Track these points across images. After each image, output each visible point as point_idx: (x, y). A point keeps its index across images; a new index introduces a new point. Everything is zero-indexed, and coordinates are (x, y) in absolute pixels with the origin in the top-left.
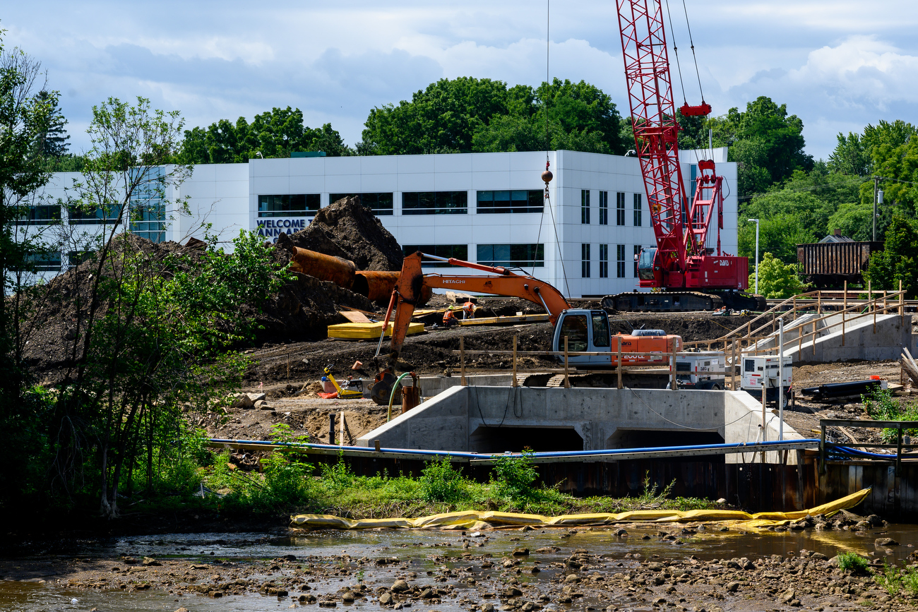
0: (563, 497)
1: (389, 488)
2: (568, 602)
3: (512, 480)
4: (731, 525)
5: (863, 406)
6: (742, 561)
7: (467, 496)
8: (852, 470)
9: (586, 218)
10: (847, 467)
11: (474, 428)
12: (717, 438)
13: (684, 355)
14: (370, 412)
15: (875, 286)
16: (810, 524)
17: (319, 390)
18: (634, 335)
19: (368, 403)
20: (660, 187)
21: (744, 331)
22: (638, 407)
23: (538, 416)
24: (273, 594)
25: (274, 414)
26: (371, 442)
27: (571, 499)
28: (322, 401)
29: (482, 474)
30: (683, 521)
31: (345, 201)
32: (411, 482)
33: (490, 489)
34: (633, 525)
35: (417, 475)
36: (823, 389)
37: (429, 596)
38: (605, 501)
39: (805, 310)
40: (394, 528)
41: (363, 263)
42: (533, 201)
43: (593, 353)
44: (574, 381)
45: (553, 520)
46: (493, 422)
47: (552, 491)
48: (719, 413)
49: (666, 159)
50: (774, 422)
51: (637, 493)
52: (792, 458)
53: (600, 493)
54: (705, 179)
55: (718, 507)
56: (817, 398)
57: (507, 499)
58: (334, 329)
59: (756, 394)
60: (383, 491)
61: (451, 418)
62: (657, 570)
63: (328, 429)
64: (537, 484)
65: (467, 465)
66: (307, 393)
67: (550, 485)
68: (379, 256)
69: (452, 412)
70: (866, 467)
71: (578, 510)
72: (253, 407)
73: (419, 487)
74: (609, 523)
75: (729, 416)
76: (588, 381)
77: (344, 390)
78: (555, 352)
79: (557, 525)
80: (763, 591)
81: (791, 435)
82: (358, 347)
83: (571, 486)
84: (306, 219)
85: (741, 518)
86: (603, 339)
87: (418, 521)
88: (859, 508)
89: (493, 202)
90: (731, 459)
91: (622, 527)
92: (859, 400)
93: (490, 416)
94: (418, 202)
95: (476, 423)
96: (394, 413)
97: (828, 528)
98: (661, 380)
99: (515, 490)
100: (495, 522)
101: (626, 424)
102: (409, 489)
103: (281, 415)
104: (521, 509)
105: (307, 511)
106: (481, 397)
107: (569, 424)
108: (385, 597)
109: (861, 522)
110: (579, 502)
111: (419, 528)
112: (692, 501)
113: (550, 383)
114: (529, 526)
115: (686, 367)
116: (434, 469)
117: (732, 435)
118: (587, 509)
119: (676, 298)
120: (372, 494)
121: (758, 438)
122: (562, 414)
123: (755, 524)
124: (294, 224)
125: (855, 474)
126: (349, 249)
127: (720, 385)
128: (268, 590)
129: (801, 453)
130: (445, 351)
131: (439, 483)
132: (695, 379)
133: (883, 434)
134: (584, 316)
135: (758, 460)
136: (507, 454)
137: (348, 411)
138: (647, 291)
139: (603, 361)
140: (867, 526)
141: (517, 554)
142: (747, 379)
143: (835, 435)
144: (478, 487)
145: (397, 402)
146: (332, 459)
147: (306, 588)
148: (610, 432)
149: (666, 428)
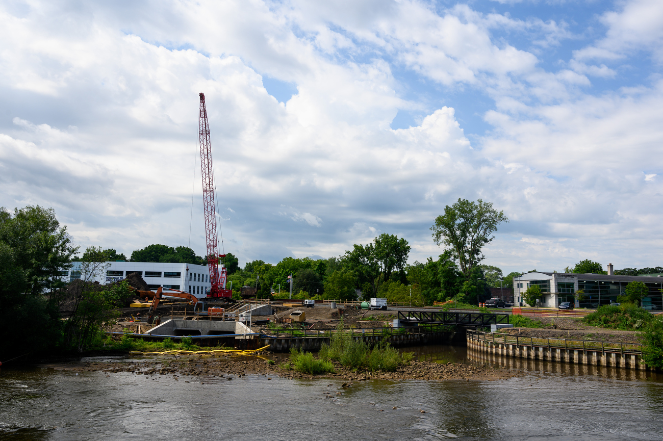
0: (198, 347)
1: (154, 345)
2: (207, 372)
3: (186, 342)
4: (239, 353)
5: (267, 326)
6: (245, 362)
7: (174, 347)
8: (266, 340)
9: (191, 280)
10: (265, 340)
11: (174, 330)
12: (233, 333)
13: (226, 313)
14: (147, 326)
15: (258, 298)
16: (257, 353)
17: (129, 320)
18: (213, 308)
19: (146, 324)
20: (213, 273)
21: (233, 308)
22: (215, 325)
23: (190, 328)
24: (131, 371)
25: (122, 326)
26: (148, 333)
27: (200, 348)
28: (131, 323)
29: (178, 341)
30: (227, 353)
31: (134, 273)
32: (160, 343)
33: (180, 345)
34: (216, 353)
35: (162, 341)
36: (257, 321)
37: (172, 371)
38: (208, 348)
39: (247, 303)
40: (156, 355)
41: (139, 288)
42: (178, 275)
43: (204, 312)
44: (200, 319)
45: (196, 352)
46: (180, 328)
47: (195, 346)
48: (234, 327)
49: (215, 266)
50: (248, 330)
51: (216, 346)
52: (252, 338)
53: (208, 346)
54: (223, 272)
55: (235, 349)
56: (256, 324)
57: (184, 347)
58: (132, 305)
59: (244, 323)
60: (153, 346)
61: (169, 327)
62: (225, 364)
63: (136, 330)
64: (191, 344)
65: (174, 339)
66: (126, 320)
67: (194, 344)
68: (143, 287)
69: (169, 326)
70: (269, 340)
71: (202, 350)
72: (116, 324)
73: (162, 344)
74: (210, 353)
75: (237, 328)
76: (202, 319)
77: (136, 320)
78: (194, 312)
79: (197, 354)
80: (252, 369)
81: (252, 332)
82: (138, 309)
83: (199, 344)
84: (119, 277)
85: (241, 352)
86: (206, 309)
87: (162, 353)
88: (268, 349)
89: (168, 275)
90: (236, 338)
91: (213, 354)
92: (266, 324)
93: (178, 327)
94: (149, 274)
95: (175, 329)
96: (154, 326)
97: (261, 354)
98: (220, 319)
99: (186, 345)
100: (181, 353)
101: (212, 329)
102: (159, 345)
103: (124, 326)
104: (188, 350)
105: (133, 350)
106: (176, 323)
107: (198, 329)
108: (161, 372)
109: (268, 353)
110: (202, 348)
111: (162, 355)
112: (229, 348)
113: (193, 319)
114: (190, 354)
115: (227, 316)
116: (166, 340)
117: (237, 332)
118: (204, 350)
119: (215, 299)
120: (150, 346)
121: (244, 333)
122: (196, 327)
123: (244, 353)
124: (116, 278)
125: (267, 342)
126: (135, 285)
127: (234, 320)
128: (129, 370)
129: (254, 337)
130: (160, 311)
131: (167, 344)
132: (229, 319)
133: (272, 332)
134: (202, 303)
135: (244, 338)
136: (184, 336)
137: (141, 326)
138: (209, 297)
139: (206, 314)
140: (270, 354)
141: (190, 361)
142: (241, 319)
143: (262, 332)
144: (177, 344)
145: (154, 323)
146: (139, 337)
147: (139, 370)
148: (208, 331)
149: (222, 330)
